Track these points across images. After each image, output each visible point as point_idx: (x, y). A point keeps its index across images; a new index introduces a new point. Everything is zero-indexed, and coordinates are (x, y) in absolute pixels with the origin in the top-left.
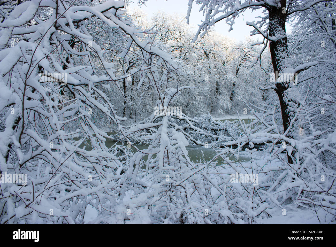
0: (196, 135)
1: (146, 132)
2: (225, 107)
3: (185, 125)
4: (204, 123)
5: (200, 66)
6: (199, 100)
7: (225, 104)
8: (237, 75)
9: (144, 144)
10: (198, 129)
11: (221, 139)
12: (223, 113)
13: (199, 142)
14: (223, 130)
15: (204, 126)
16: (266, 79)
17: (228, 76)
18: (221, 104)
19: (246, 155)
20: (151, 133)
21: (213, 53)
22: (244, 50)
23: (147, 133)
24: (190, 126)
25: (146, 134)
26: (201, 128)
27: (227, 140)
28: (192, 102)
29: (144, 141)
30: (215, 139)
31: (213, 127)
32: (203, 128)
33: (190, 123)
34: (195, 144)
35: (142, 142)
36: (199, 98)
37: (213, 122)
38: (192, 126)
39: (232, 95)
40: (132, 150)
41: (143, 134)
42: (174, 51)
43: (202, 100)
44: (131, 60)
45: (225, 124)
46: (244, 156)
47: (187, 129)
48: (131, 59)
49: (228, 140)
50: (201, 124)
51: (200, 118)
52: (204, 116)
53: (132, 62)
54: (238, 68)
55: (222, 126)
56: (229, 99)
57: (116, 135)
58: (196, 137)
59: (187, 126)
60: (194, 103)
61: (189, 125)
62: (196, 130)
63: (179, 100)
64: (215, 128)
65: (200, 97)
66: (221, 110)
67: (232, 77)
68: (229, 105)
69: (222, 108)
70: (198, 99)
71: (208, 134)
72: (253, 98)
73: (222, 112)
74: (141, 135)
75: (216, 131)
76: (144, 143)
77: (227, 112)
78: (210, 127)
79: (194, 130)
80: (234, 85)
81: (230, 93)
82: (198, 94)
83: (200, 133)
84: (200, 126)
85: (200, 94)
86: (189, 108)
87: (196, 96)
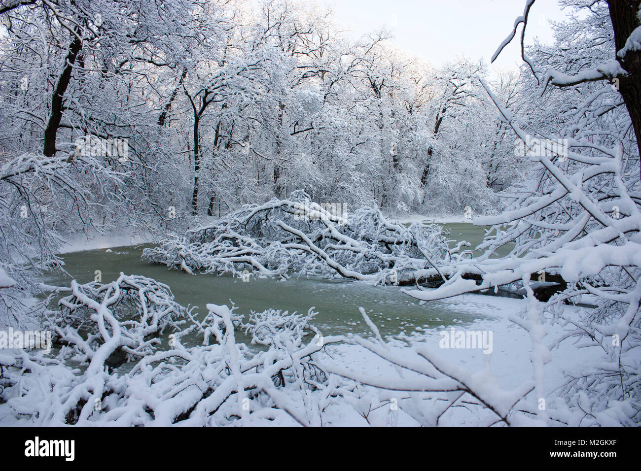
0: (343, 253)
1: (229, 244)
2: (412, 198)
3: (320, 229)
4: (362, 226)
5: (360, 109)
6: (356, 180)
7: (410, 191)
8: (436, 132)
9: (219, 273)
10: (349, 240)
11: (402, 263)
12: (405, 210)
13: (348, 271)
14: (406, 243)
15: (362, 233)
16: (496, 144)
17: (418, 134)
18: (403, 191)
19: (461, 305)
20: (241, 246)
21: (389, 86)
22: (451, 81)
23: (232, 247)
24: (330, 231)
25: (229, 248)
26: (355, 238)
27: (415, 266)
28: (341, 184)
29: (218, 264)
30: (387, 264)
31: (383, 237)
32: (360, 238)
33: (331, 226)
34: (338, 276)
35: (213, 267)
36: (356, 176)
37: (384, 225)
38: (336, 234)
39: (426, 173)
40: (168, 287)
41: (223, 248)
42: (307, 77)
43: (363, 181)
44: (208, 87)
45: (411, 230)
46: (457, 307)
47: (323, 240)
48: (209, 85)
49: (417, 268)
50: (355, 230)
51: (354, 216)
52: (363, 211)
53: (210, 92)
54: (439, 119)
55: (405, 234)
56: (419, 181)
57: (157, 249)
58: (344, 257)
59: (324, 232)
60: (346, 185)
61: (328, 229)
62: (343, 243)
63: (314, 179)
64: (389, 238)
65: (360, 173)
66: (403, 203)
67: (428, 136)
68: (420, 193)
69: (405, 199)
70: (354, 178)
71: (372, 251)
72: (469, 182)
73: (405, 208)
74: (217, 252)
75: (389, 246)
76: (219, 269)
77: (415, 208)
78: (377, 235)
79: (340, 242)
80: (430, 152)
81: (422, 169)
82: (354, 167)
83: (353, 248)
84: (354, 233)
85: (359, 168)
86: (335, 197)
87: (350, 173)
